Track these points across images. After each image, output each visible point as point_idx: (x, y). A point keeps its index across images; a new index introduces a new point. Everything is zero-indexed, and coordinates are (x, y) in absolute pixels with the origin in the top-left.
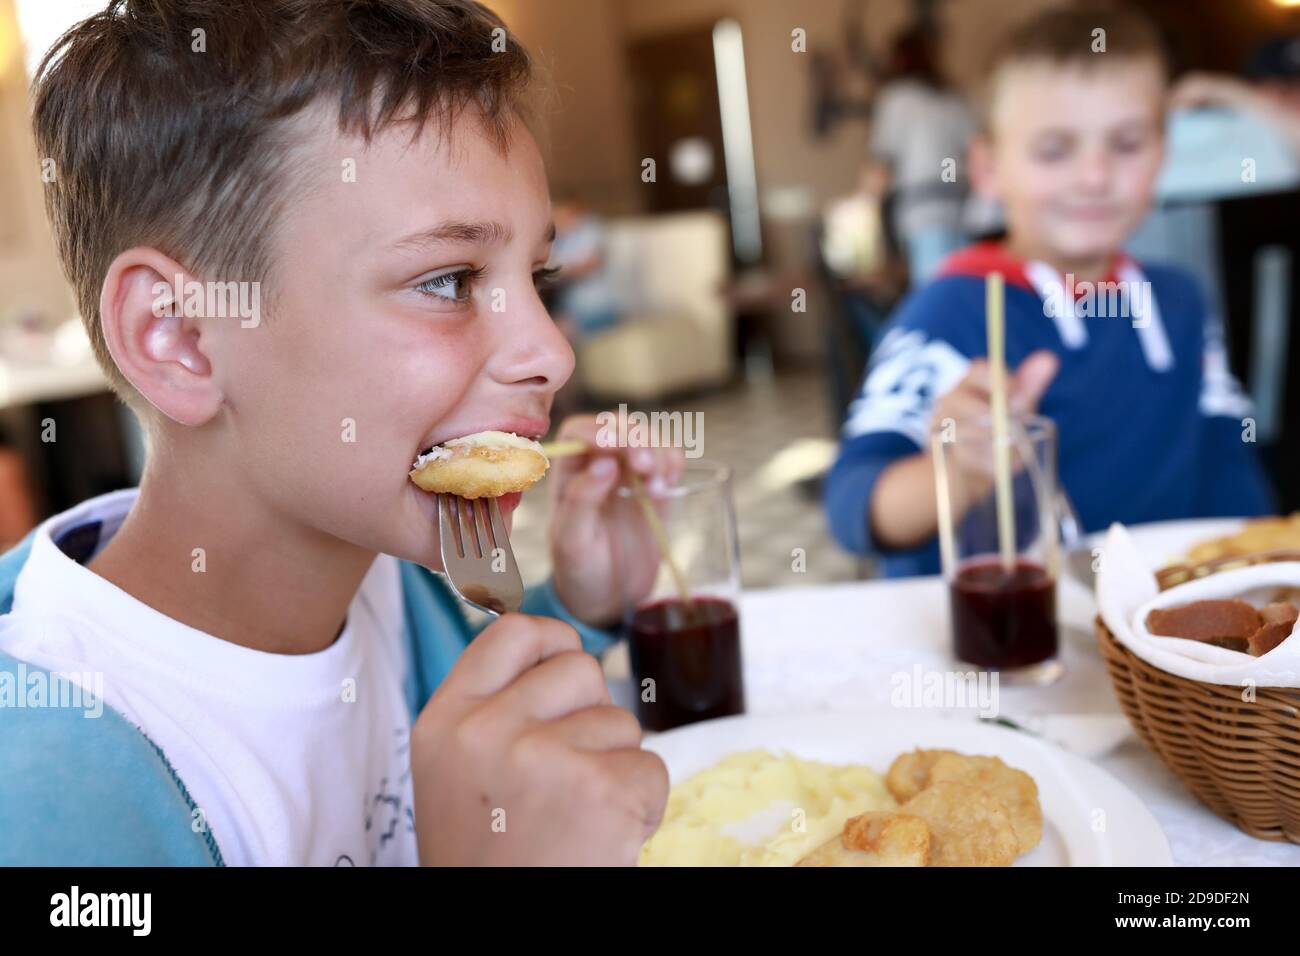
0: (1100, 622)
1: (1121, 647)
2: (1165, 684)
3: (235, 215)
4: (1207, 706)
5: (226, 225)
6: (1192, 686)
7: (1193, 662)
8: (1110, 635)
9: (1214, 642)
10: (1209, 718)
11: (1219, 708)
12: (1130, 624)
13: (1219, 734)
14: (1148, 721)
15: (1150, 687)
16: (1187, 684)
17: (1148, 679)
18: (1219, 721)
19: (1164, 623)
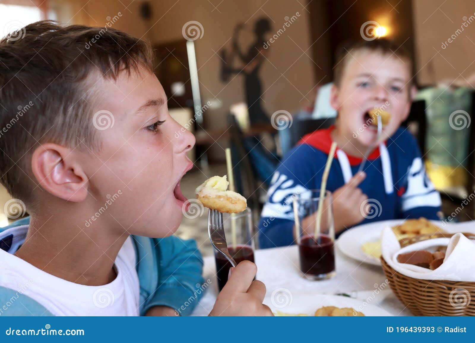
0: (382, 258)
1: (389, 267)
2: (404, 279)
3: (76, 119)
4: (417, 286)
5: (74, 124)
6: (412, 280)
7: (413, 272)
8: (386, 263)
9: (419, 265)
10: (418, 290)
11: (421, 287)
12: (392, 259)
13: (421, 295)
14: (398, 291)
15: (398, 280)
16: (411, 279)
17: (398, 277)
18: (421, 291)
19: (403, 259)
